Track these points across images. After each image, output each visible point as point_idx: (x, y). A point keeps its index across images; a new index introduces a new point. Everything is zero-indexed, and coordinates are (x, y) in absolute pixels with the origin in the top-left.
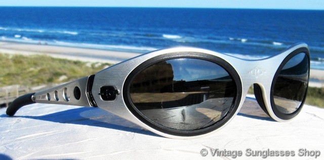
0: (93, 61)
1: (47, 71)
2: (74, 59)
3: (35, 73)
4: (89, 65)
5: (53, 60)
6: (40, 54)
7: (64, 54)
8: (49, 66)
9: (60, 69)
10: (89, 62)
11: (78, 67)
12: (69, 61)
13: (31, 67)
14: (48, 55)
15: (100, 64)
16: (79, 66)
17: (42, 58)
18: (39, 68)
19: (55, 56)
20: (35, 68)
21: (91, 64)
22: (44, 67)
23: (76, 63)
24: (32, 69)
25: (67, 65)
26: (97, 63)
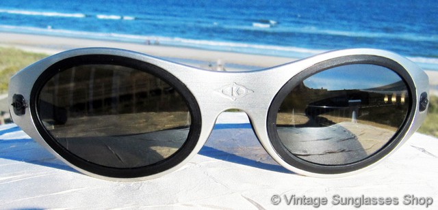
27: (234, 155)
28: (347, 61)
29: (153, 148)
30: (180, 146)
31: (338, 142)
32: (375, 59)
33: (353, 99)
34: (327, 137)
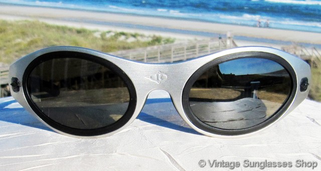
0: (105, 29)
1: (40, 44)
2: (78, 26)
3: (22, 46)
4: (97, 35)
5: (48, 27)
6: (30, 20)
7: (64, 19)
8: (42, 36)
9: (57, 40)
10: (97, 31)
11: (82, 38)
12: (70, 30)
13: (18, 38)
14: (41, 21)
15: (113, 34)
16: (84, 36)
17: (33, 26)
18: (29, 40)
19: (51, 23)
20: (23, 39)
21: (100, 33)
22: (36, 37)
23: (79, 32)
24: (19, 40)
25: (67, 35)
26: (109, 32)
27: (166, 121)
28: (240, 56)
29: (111, 116)
30: (124, 114)
31: (239, 112)
32: (262, 55)
33: (254, 81)
34: (232, 109)
